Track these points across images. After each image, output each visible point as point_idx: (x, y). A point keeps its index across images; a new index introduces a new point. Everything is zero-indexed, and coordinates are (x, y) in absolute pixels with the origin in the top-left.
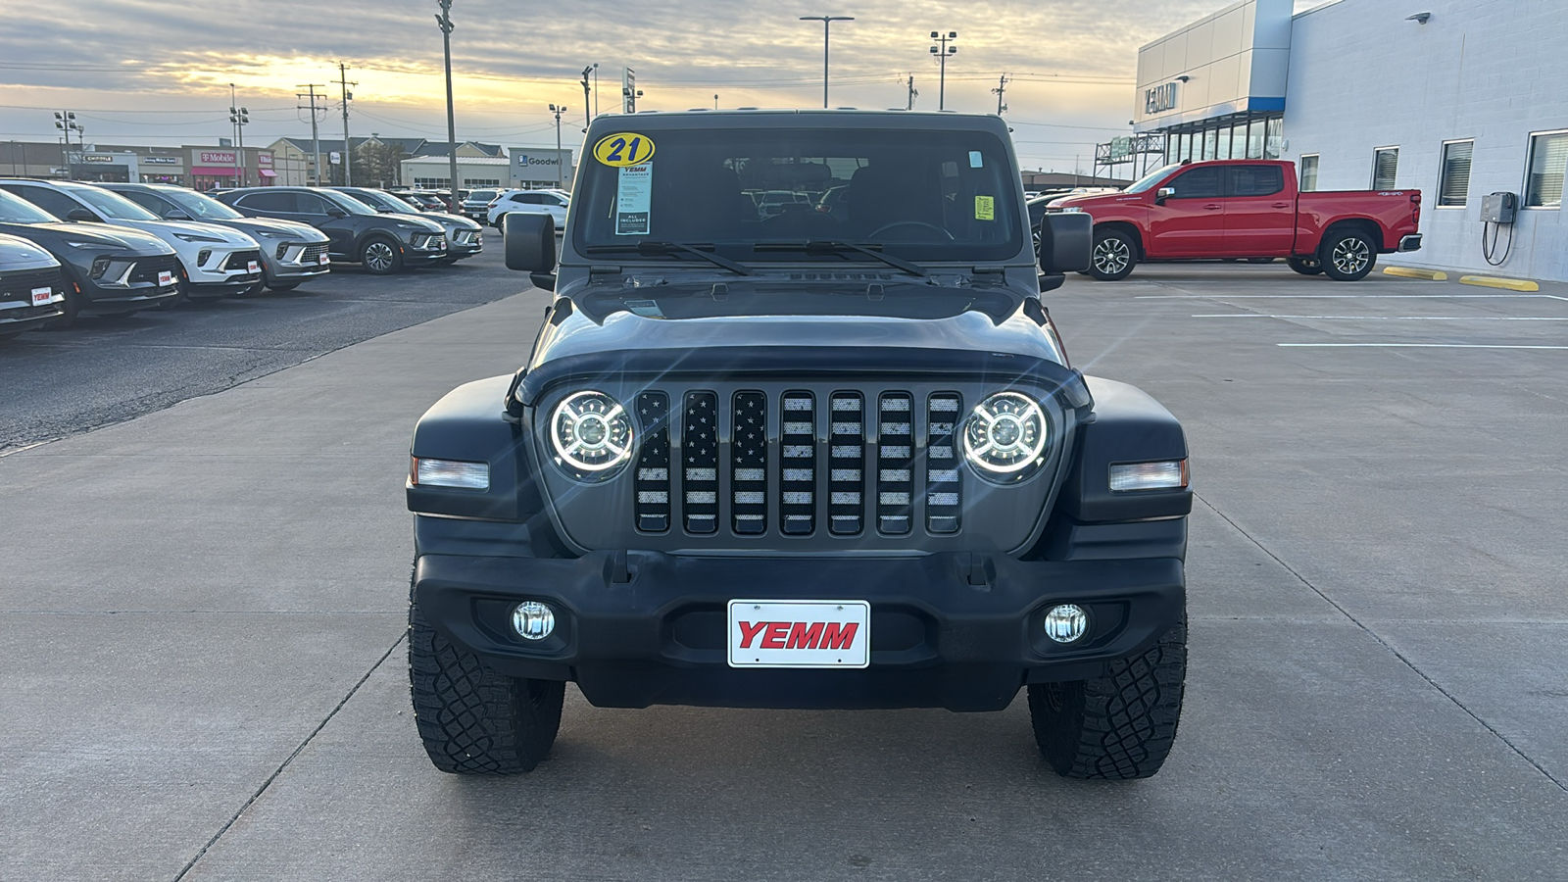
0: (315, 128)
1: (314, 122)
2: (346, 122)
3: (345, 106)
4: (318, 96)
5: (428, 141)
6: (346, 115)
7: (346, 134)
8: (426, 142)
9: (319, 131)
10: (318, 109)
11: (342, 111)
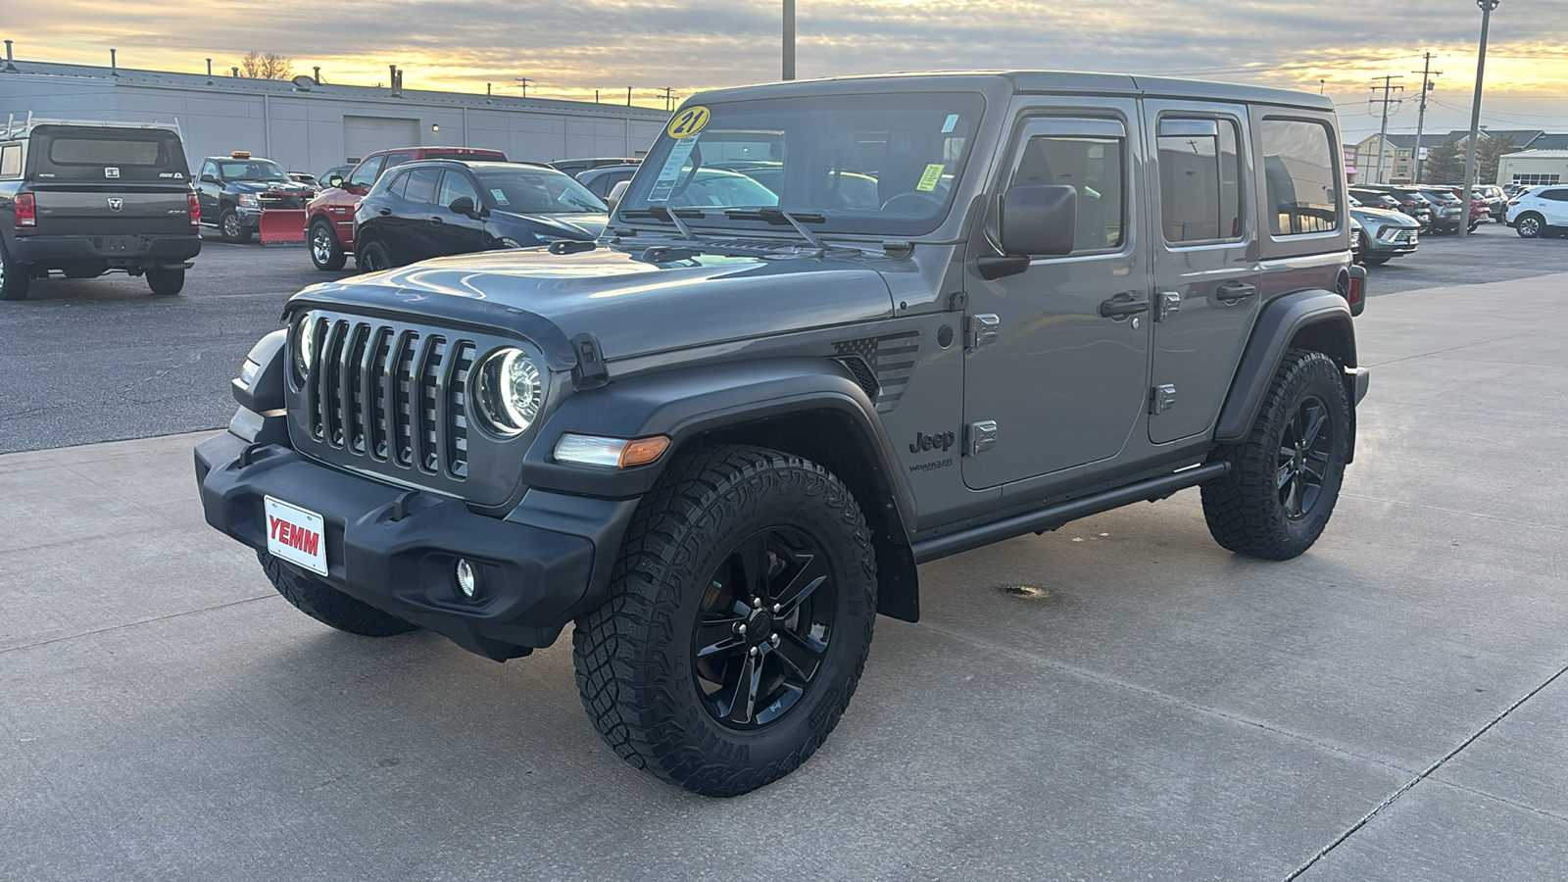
0: (1384, 121)
1: (1385, 116)
2: (1422, 114)
3: (1424, 97)
4: (1394, 88)
5: (1546, 133)
6: (1423, 107)
7: (1420, 128)
8: (1543, 134)
9: (1388, 125)
10: (1392, 101)
11: (1420, 103)
